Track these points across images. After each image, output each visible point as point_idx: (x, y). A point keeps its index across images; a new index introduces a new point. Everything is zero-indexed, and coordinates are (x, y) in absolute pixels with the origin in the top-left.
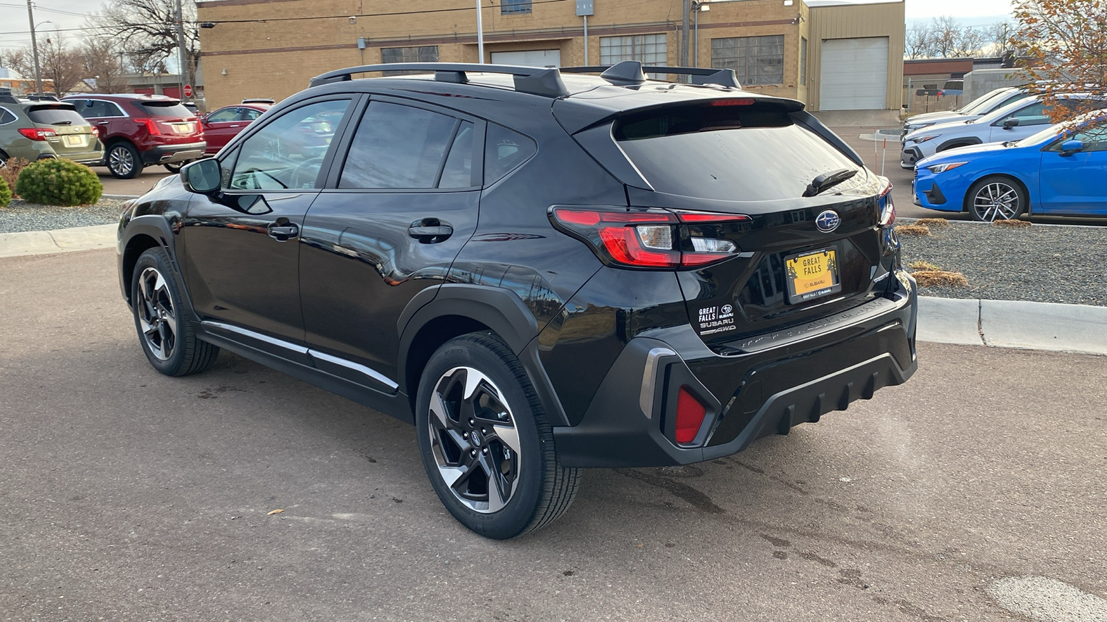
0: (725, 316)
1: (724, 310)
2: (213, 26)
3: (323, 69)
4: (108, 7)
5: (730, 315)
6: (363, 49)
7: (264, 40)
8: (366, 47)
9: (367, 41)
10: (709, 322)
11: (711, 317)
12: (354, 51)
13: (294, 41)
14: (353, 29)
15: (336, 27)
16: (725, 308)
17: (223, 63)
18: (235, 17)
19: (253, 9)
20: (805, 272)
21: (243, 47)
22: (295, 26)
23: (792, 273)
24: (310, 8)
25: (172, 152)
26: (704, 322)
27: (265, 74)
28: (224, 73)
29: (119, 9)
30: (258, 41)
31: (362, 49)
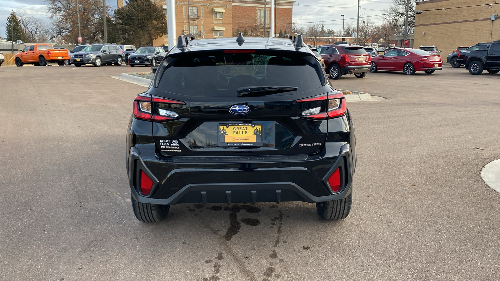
0: (174, 145)
1: (173, 142)
2: (421, 13)
3: (471, 31)
4: (392, 6)
5: (177, 145)
6: (494, 20)
7: (444, 18)
8: (495, 19)
9: (496, 16)
10: (166, 146)
11: (167, 144)
12: (488, 22)
13: (458, 18)
14: (489, 11)
15: (481, 10)
16: (174, 141)
17: (423, 30)
18: (432, 8)
19: (440, 3)
20: (234, 133)
21: (434, 22)
22: (460, 11)
23: (224, 132)
24: (469, 2)
25: (354, 69)
26: (163, 146)
27: (442, 34)
28: (423, 34)
29: (397, 7)
30: (441, 19)
31: (492, 21)
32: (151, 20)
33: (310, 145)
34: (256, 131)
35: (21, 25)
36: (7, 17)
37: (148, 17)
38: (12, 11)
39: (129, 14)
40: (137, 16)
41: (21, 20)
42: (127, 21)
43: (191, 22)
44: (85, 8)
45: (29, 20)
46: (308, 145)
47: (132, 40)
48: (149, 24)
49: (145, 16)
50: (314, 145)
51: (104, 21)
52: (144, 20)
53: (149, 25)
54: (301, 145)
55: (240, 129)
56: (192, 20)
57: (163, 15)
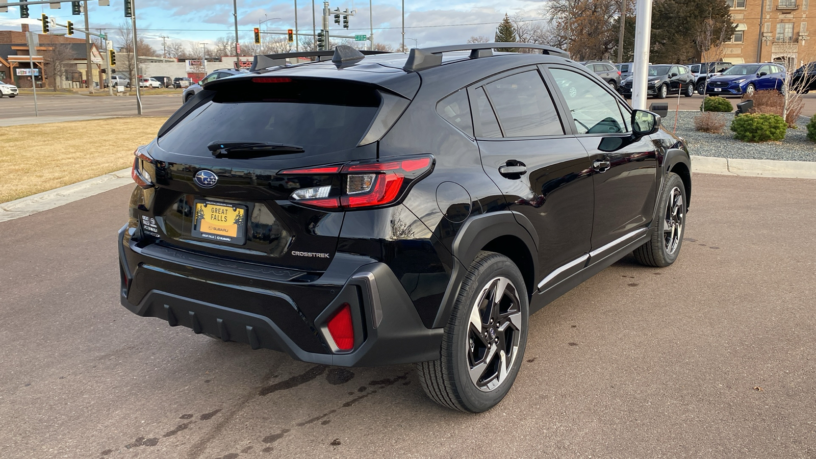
1: (152, 221)
20: (212, 217)
23: (201, 213)
32: (701, 17)
33: (310, 255)
34: (237, 218)
35: (515, 36)
36: (498, 25)
37: (696, 13)
38: (506, 15)
39: (663, 9)
40: (678, 12)
41: (516, 28)
42: (660, 22)
43: (782, 16)
44: (596, 4)
45: (527, 27)
46: (306, 254)
47: (664, 54)
48: (696, 24)
49: (692, 12)
50: (316, 255)
51: (621, 23)
52: (688, 19)
53: (697, 27)
54: (295, 253)
55: (219, 211)
56: (783, 13)
57: (726, 8)
